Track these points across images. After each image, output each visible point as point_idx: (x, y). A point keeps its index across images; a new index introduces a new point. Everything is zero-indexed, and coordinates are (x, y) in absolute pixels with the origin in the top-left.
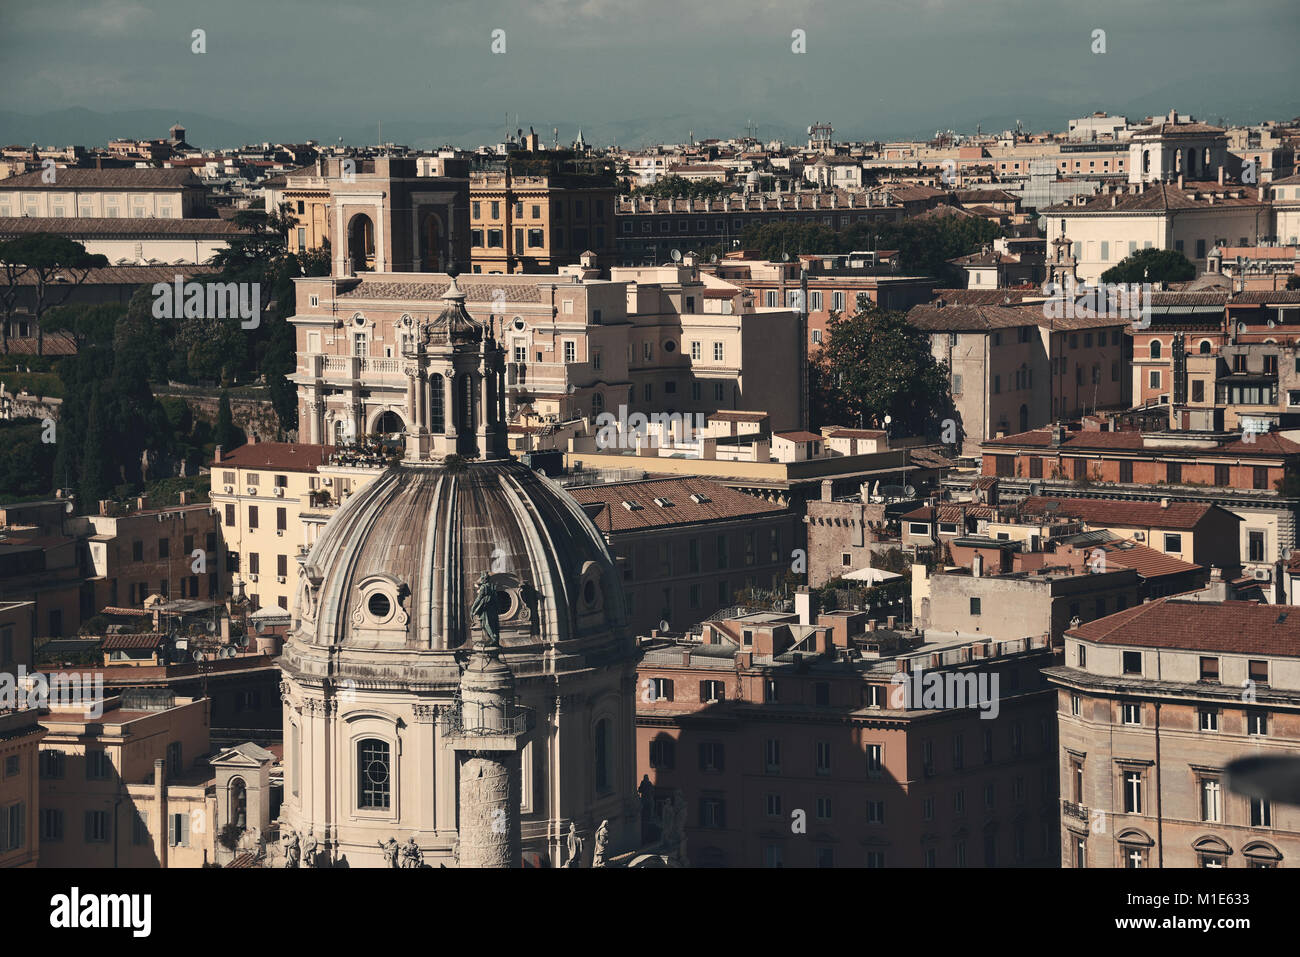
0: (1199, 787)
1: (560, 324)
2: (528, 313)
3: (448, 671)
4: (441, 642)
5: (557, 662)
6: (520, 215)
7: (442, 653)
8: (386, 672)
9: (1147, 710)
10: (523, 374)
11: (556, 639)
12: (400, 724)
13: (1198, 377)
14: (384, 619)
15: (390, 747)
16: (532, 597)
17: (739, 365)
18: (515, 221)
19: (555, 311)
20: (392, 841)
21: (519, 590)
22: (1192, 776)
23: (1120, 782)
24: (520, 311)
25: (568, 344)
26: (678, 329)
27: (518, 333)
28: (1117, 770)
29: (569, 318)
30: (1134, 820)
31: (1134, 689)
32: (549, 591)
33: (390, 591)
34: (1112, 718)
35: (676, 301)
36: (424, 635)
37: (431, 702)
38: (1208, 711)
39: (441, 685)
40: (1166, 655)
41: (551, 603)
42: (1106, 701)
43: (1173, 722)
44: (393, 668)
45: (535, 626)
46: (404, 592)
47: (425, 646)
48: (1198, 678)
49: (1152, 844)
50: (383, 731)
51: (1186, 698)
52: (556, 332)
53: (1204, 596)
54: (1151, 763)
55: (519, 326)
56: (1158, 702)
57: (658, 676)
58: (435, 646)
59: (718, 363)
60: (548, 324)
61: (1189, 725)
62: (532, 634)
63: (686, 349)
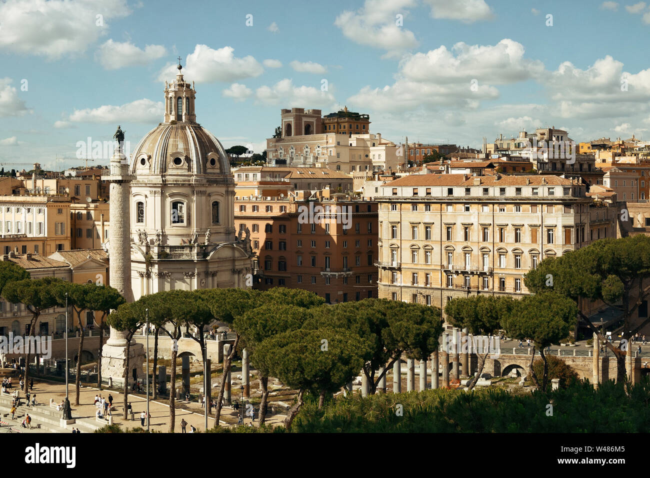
0: (412, 229)
1: (328, 146)
2: (321, 143)
3: (159, 180)
4: (157, 172)
5: (195, 179)
6: (340, 128)
7: (157, 175)
8: (143, 181)
9: (398, 206)
10: (317, 159)
11: (196, 173)
12: (146, 196)
13: (490, 150)
14: (144, 166)
15: (144, 204)
16: (188, 160)
17: (384, 160)
18: (339, 130)
19: (327, 142)
20: (139, 230)
21: (184, 158)
22: (410, 226)
23: (390, 229)
24: (319, 143)
25: (330, 151)
26: (369, 151)
27: (318, 149)
28: (390, 225)
29: (331, 144)
30: (394, 241)
31: (393, 199)
32: (194, 158)
33: (146, 158)
34: (388, 209)
35: (369, 144)
36: (153, 170)
37: (154, 189)
38: (415, 204)
39: (155, 184)
40: (404, 188)
41: (195, 162)
42: (387, 204)
43: (405, 209)
44: (145, 180)
45: (190, 168)
46: (150, 157)
47: (153, 173)
48: (413, 195)
49: (399, 248)
50: (142, 199)
51: (408, 201)
52: (327, 148)
53: (421, 173)
54: (399, 222)
55: (319, 147)
56: (401, 203)
57: (268, 205)
58: (156, 173)
59: (379, 160)
60: (325, 146)
61: (409, 210)
62: (188, 171)
63: (371, 157)
